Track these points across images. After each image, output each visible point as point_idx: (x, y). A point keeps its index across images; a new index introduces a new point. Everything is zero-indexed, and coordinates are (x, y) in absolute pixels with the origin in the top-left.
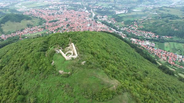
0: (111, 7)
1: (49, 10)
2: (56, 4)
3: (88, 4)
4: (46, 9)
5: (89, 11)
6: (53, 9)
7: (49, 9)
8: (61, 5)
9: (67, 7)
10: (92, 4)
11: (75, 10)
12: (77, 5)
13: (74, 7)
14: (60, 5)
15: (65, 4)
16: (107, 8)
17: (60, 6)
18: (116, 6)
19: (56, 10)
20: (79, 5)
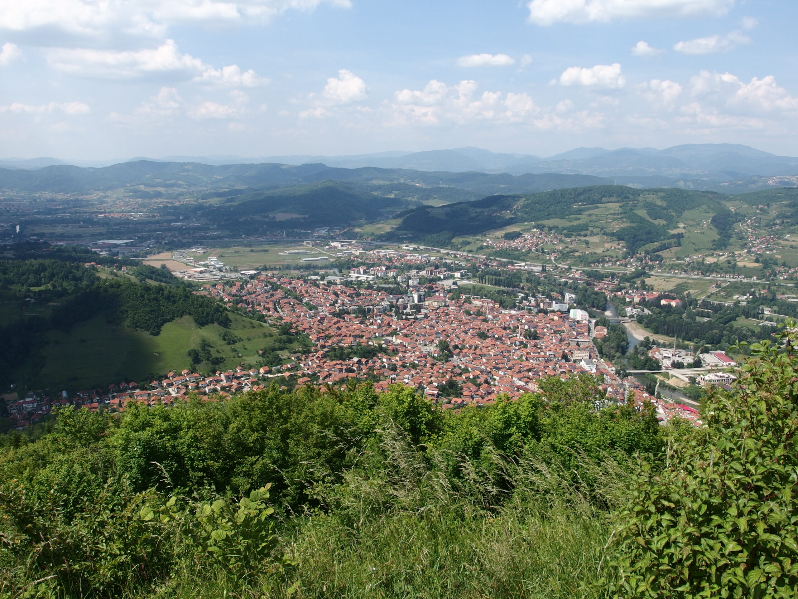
0: (743, 299)
1: (344, 289)
2: (390, 260)
3: (590, 274)
4: (330, 283)
5: (591, 316)
6: (370, 287)
7: (348, 284)
8: (419, 268)
9: (455, 283)
10: (613, 276)
11: (503, 305)
12: (517, 275)
13: (497, 283)
14: (410, 268)
15: (445, 265)
16: (718, 308)
17: (413, 272)
18: (779, 296)
19: (385, 289)
20: (531, 277)
